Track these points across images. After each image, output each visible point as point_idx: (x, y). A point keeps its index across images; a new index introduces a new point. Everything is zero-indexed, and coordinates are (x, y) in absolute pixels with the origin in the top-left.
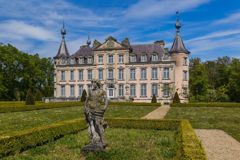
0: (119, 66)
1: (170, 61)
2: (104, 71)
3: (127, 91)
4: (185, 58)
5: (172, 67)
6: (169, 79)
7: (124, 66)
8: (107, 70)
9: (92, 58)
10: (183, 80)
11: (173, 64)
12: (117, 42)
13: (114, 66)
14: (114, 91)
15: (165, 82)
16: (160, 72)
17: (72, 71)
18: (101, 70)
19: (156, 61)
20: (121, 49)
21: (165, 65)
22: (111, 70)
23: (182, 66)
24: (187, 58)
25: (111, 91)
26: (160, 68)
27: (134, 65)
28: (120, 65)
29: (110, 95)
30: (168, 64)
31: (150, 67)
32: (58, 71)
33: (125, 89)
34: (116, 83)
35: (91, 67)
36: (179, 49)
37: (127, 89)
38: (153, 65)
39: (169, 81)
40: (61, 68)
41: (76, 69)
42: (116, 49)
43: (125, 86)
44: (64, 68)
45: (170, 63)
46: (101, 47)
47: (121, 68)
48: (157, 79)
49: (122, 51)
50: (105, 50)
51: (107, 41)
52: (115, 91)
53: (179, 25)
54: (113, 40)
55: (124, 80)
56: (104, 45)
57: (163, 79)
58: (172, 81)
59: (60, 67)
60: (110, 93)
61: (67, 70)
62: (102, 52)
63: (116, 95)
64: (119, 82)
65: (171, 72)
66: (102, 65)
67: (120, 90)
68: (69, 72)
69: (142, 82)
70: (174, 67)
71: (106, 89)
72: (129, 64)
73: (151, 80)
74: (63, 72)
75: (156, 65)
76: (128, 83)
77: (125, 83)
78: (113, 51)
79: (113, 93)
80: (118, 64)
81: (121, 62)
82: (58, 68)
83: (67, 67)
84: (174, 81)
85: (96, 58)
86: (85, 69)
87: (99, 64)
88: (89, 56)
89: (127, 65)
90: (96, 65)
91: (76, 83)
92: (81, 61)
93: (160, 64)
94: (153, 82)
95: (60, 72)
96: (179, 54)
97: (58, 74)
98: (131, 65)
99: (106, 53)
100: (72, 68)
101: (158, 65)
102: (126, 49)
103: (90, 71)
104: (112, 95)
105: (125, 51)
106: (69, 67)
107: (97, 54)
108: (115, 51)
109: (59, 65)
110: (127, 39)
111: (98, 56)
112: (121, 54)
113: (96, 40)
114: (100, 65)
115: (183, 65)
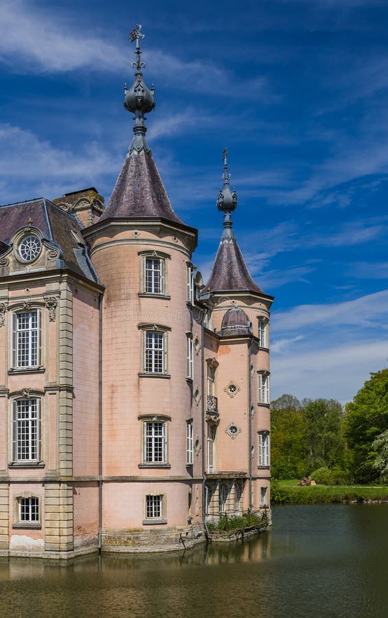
1: (43, 269)
4: (153, 259)
5: (52, 305)
6: (41, 370)
10: (141, 376)
23: (134, 301)
24: (168, 256)
39: (37, 383)
45: (43, 283)
53: (140, 93)
57: (11, 372)
58: (52, 379)
70: (61, 303)
84: (62, 382)
96: (119, 237)
115: (141, 296)
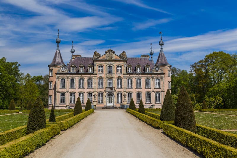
0: (117, 76)
1: (160, 73)
2: (104, 80)
3: (125, 99)
5: (162, 78)
6: (160, 88)
7: (122, 76)
8: (107, 79)
9: (92, 68)
11: (162, 76)
12: (115, 54)
13: (113, 76)
14: (112, 98)
15: (157, 91)
16: (153, 82)
17: (72, 79)
18: (101, 79)
19: (149, 73)
20: (119, 61)
21: (156, 76)
22: (110, 79)
23: (167, 77)
24: (170, 70)
25: (110, 98)
26: (153, 78)
27: (131, 76)
28: (119, 75)
29: (109, 102)
30: (158, 76)
31: (144, 78)
32: (58, 78)
33: (123, 97)
34: (115, 91)
35: (91, 76)
36: (164, 63)
37: (125, 97)
38: (147, 76)
39: (159, 90)
40: (62, 76)
41: (77, 78)
42: (115, 61)
43: (123, 94)
44: (65, 76)
45: (160, 75)
46: (101, 58)
47: (119, 78)
48: (150, 88)
49: (120, 62)
50: (105, 61)
51: (106, 53)
52: (114, 99)
54: (112, 52)
55: (122, 88)
56: (103, 56)
57: (155, 88)
58: (162, 90)
59: (60, 75)
60: (109, 100)
61: (68, 78)
62: (102, 62)
63: (115, 102)
64: (118, 90)
65: (161, 82)
66: (102, 75)
67: (118, 98)
68: (70, 80)
69: (138, 90)
71: (105, 96)
72: (127, 75)
73: (145, 88)
74: (63, 79)
75: (149, 76)
76: (126, 92)
77: (123, 91)
78: (112, 62)
79: (112, 100)
80: (117, 74)
81: (119, 72)
82: (58, 75)
83: (67, 75)
85: (96, 67)
86: (86, 77)
87: (99, 73)
88: (89, 66)
89: (124, 76)
90: (96, 74)
91: (77, 91)
92: (81, 70)
93: (152, 76)
94: (147, 90)
95: (60, 79)
96: (165, 67)
97: (58, 81)
98: (128, 76)
99: (106, 63)
100: (72, 76)
101: (151, 76)
102: (123, 61)
103: (90, 79)
104: (111, 102)
105: (123, 62)
106: (69, 75)
107: (97, 64)
108: (114, 62)
109: (59, 73)
110: (124, 52)
111: (98, 66)
112: (119, 65)
113: (96, 52)
114: (100, 75)
